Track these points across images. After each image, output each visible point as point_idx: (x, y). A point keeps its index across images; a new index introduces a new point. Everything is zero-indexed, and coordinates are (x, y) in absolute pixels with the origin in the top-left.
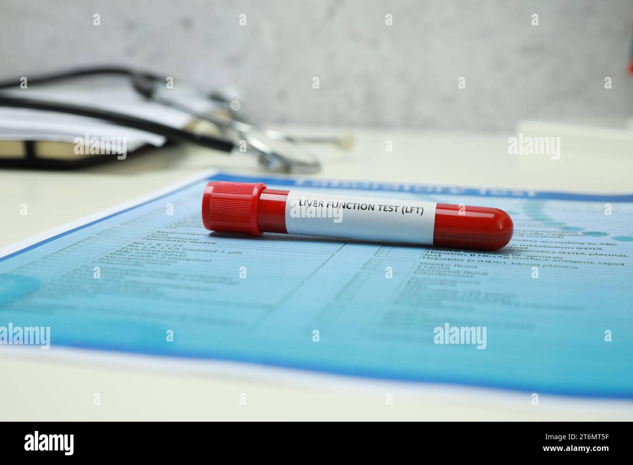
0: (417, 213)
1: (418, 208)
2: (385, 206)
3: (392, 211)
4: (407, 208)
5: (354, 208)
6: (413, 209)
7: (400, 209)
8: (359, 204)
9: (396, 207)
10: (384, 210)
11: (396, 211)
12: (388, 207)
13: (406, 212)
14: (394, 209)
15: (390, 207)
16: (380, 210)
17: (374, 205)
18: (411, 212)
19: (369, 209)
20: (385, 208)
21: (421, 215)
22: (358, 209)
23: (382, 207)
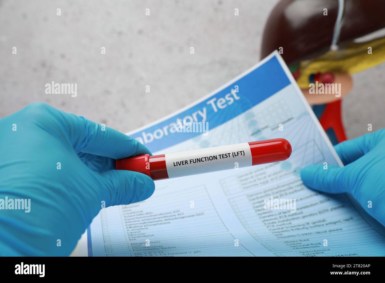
0: (241, 155)
1: (241, 152)
2: (222, 155)
3: (227, 157)
4: (235, 153)
5: (206, 161)
6: (238, 153)
7: (231, 155)
8: (208, 157)
9: (229, 154)
10: (223, 158)
11: (229, 157)
12: (224, 155)
13: (235, 156)
14: (228, 155)
15: (226, 155)
16: (220, 158)
17: (216, 156)
18: (238, 155)
19: (214, 159)
20: (223, 156)
21: (244, 155)
22: (208, 160)
23: (221, 156)
